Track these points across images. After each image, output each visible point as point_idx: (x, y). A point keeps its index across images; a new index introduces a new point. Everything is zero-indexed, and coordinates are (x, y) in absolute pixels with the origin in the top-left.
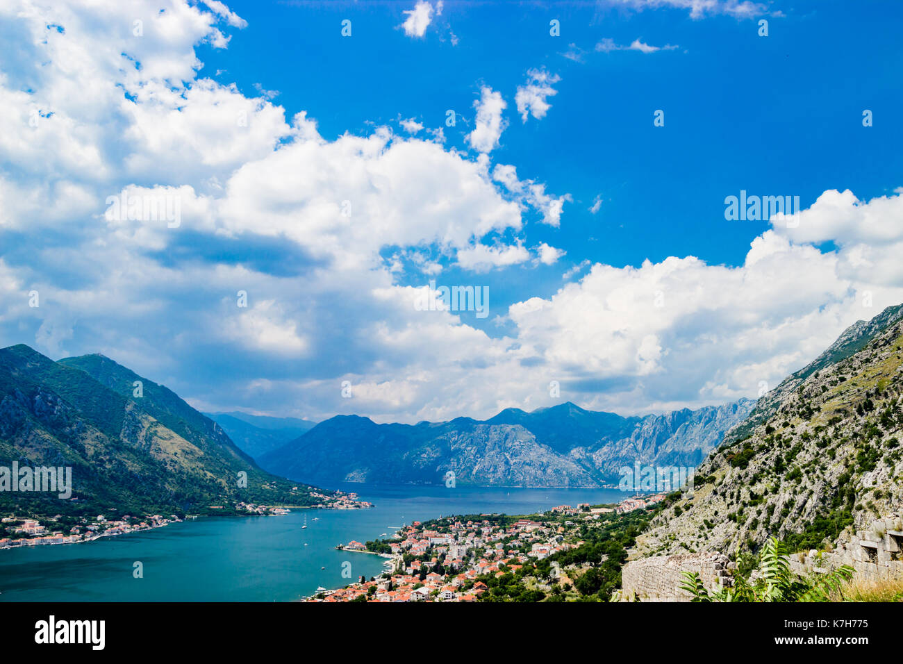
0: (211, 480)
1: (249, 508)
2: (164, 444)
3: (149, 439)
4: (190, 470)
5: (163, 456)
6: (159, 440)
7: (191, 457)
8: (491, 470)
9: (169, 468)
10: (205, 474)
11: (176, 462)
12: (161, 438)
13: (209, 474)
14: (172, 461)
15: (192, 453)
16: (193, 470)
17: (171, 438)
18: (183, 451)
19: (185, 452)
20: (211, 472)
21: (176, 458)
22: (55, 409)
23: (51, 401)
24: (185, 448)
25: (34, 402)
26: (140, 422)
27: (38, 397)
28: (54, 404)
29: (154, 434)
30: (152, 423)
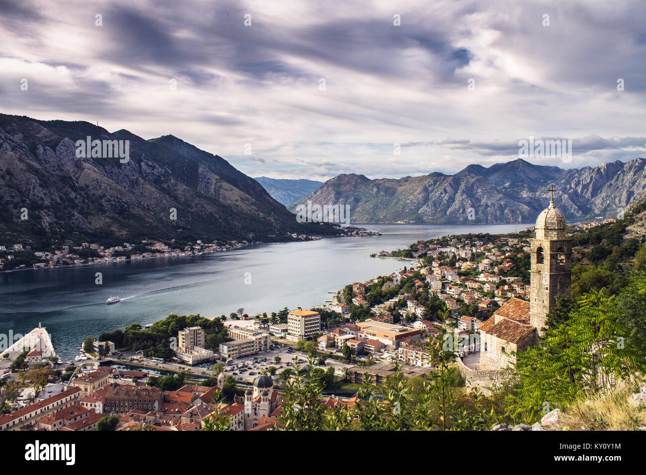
0: (264, 218)
2: (228, 194)
3: (217, 191)
4: (248, 212)
5: (229, 202)
6: (224, 191)
7: (247, 202)
8: (461, 211)
9: (234, 210)
10: (259, 214)
11: (238, 206)
12: (225, 190)
13: (261, 214)
14: (235, 205)
15: (247, 199)
16: (250, 211)
17: (232, 190)
18: (242, 198)
19: (242, 200)
20: (262, 212)
21: (237, 203)
22: (155, 171)
23: (151, 166)
24: (242, 197)
25: (140, 167)
26: (209, 179)
27: (142, 164)
28: (154, 168)
29: (221, 187)
30: (217, 180)
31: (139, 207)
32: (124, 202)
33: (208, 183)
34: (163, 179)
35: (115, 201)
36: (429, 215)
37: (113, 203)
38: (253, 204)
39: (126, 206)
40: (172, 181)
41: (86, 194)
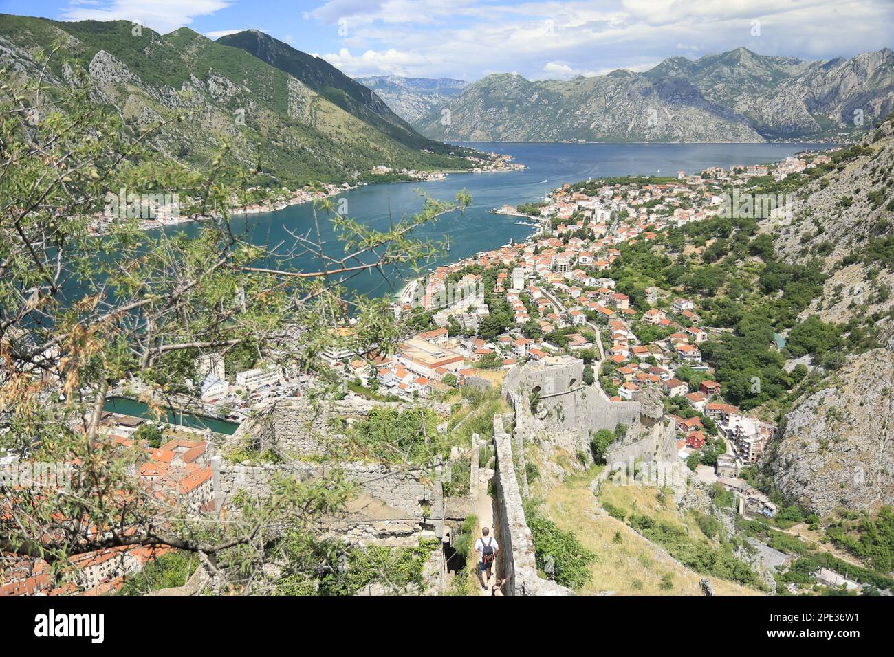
0: (375, 149)
1: (411, 174)
2: (327, 117)
3: (314, 113)
4: (354, 142)
5: (329, 129)
6: (323, 114)
7: (353, 128)
9: (335, 140)
10: (369, 144)
11: (340, 134)
12: (324, 111)
13: (372, 143)
14: (337, 133)
15: (354, 124)
17: (334, 111)
18: (346, 122)
19: (348, 125)
20: (373, 141)
21: (340, 130)
22: (228, 92)
23: (222, 84)
24: (347, 120)
25: (208, 86)
26: (303, 97)
27: (210, 82)
28: (226, 87)
29: (318, 108)
30: (314, 97)
31: (205, 145)
32: (186, 139)
33: (302, 103)
34: (239, 101)
35: (173, 139)
36: (604, 132)
37: (171, 140)
38: (362, 129)
39: (189, 144)
40: (251, 104)
41: (135, 129)
